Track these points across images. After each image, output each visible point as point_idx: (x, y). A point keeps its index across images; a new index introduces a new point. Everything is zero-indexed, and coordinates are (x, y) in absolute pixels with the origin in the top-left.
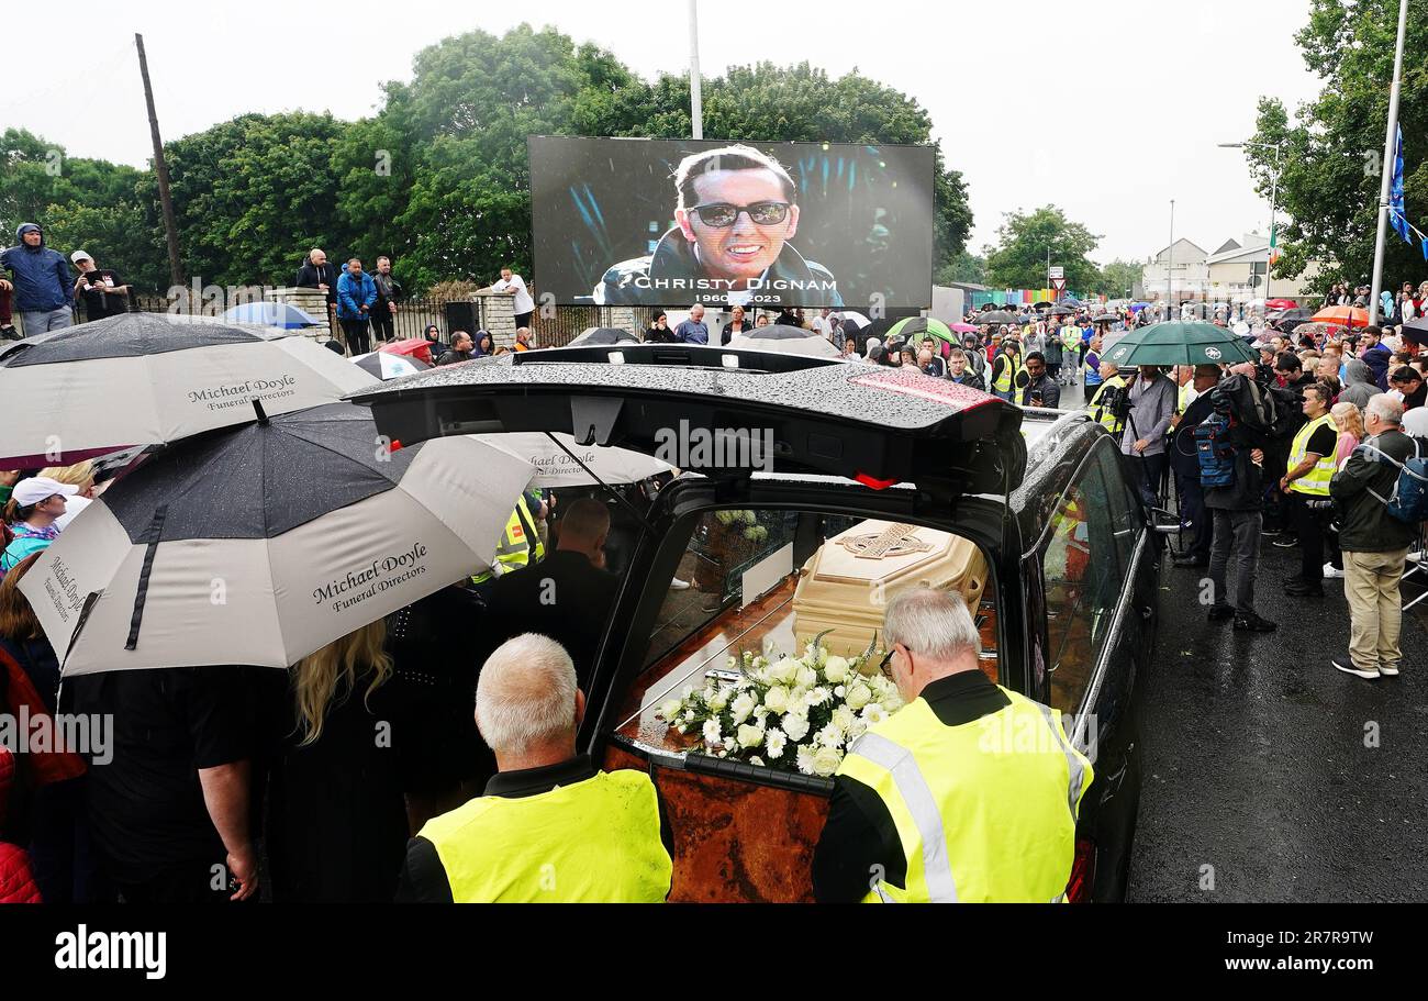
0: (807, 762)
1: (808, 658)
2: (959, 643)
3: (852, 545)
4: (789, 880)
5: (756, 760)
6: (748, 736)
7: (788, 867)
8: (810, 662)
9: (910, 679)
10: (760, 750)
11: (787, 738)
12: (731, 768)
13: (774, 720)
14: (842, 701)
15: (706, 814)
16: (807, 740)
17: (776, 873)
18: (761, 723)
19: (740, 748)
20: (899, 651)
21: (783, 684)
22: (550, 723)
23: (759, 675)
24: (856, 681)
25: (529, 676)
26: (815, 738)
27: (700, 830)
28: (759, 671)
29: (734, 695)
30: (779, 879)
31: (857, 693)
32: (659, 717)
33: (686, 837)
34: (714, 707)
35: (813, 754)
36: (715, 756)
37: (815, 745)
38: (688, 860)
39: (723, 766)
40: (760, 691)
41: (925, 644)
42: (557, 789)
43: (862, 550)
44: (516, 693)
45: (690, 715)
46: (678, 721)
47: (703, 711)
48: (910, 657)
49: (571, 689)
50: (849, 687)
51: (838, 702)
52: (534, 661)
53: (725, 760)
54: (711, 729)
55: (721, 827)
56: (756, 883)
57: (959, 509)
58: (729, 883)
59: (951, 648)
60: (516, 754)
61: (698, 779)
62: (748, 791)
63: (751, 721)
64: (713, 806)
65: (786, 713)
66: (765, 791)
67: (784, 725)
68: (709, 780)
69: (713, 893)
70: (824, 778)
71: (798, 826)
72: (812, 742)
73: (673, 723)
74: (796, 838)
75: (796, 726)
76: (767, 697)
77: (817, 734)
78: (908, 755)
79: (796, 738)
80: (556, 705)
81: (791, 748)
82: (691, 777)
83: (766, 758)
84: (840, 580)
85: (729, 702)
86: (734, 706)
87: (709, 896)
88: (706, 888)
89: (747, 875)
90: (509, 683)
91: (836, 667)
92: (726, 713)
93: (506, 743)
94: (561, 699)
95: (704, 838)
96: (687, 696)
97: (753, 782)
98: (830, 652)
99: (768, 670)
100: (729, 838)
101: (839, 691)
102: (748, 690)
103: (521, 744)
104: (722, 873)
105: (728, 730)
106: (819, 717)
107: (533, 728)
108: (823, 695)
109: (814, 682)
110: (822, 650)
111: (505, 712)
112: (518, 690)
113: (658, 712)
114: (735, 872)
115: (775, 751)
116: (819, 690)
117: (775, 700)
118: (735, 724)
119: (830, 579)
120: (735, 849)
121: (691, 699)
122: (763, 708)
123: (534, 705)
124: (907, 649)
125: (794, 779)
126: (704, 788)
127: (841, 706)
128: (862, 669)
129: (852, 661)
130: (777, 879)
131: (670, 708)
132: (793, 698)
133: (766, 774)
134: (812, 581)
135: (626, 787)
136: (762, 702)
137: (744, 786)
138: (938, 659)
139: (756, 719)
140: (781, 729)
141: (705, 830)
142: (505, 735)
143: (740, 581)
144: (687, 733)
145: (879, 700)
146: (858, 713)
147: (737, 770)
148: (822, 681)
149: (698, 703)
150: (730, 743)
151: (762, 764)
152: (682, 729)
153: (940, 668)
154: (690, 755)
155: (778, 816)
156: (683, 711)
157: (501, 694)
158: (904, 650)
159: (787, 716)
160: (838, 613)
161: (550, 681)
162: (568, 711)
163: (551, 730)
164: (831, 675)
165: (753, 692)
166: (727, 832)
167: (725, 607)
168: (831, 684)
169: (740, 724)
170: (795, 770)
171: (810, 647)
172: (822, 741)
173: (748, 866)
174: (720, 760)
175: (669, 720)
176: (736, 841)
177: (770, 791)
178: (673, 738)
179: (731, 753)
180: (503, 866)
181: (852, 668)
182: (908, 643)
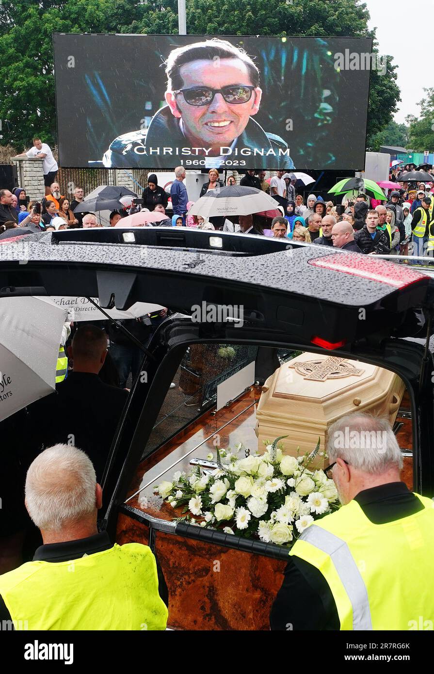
0: (266, 532)
1: (267, 456)
2: (387, 462)
3: (302, 369)
4: (251, 616)
5: (228, 530)
6: (222, 512)
7: (250, 607)
8: (269, 459)
9: (347, 484)
10: (231, 522)
11: (251, 515)
12: (209, 535)
13: (242, 502)
14: (293, 489)
15: (191, 566)
16: (266, 517)
17: (241, 611)
18: (232, 503)
19: (216, 520)
20: (340, 464)
21: (249, 475)
22: (77, 509)
23: (231, 468)
24: (304, 475)
25: (61, 475)
26: (272, 515)
27: (186, 577)
28: (231, 465)
29: (212, 481)
30: (243, 615)
31: (304, 484)
32: (156, 494)
33: (176, 581)
34: (197, 488)
35: (271, 528)
36: (197, 525)
37: (272, 521)
38: (177, 598)
39: (203, 533)
40: (232, 479)
41: (361, 461)
42: (86, 557)
43: (309, 374)
44: (52, 488)
45: (179, 494)
46: (171, 498)
47: (189, 491)
48: (348, 469)
49: (92, 484)
50: (299, 480)
51: (289, 490)
52: (64, 464)
53: (204, 529)
54: (195, 505)
55: (201, 576)
56: (227, 616)
57: (387, 348)
58: (207, 615)
59: (381, 464)
60: (54, 530)
61: (185, 541)
62: (221, 552)
63: (224, 501)
64: (196, 560)
65: (250, 496)
66: (235, 552)
67: (249, 505)
68: (193, 542)
69: (195, 622)
70: (278, 546)
71: (258, 579)
72: (270, 518)
73: (167, 499)
74: (256, 587)
75: (258, 506)
76: (237, 484)
77: (273, 513)
78: (344, 545)
79: (258, 515)
80: (82, 495)
81: (254, 522)
82: (180, 539)
83: (235, 529)
84: (292, 398)
85: (208, 486)
86: (212, 489)
87: (193, 623)
88: (190, 618)
89: (220, 611)
90: (47, 480)
91: (288, 464)
92: (205, 493)
93: (47, 523)
94: (84, 491)
95: (189, 583)
96: (177, 479)
97: (225, 546)
98: (285, 452)
99: (238, 463)
100: (207, 584)
101: (291, 482)
102: (222, 478)
103: (58, 524)
104: (203, 608)
105: (207, 507)
106: (275, 501)
107: (65, 512)
108: (278, 484)
109: (272, 475)
110: (279, 450)
111: (45, 501)
112: (53, 485)
113: (156, 490)
114: (211, 608)
115: (242, 524)
116: (275, 480)
117: (243, 486)
118: (213, 502)
119: (285, 397)
120: (212, 592)
121: (180, 481)
122: (234, 492)
123: (65, 496)
124: (346, 463)
125: (256, 545)
126: (190, 548)
127: (292, 493)
128: (309, 465)
129: (300, 459)
130: (242, 615)
131: (165, 487)
132: (255, 486)
133: (235, 540)
134: (271, 397)
135: (134, 556)
136: (232, 487)
137: (219, 548)
138: (370, 473)
139: (228, 500)
140: (247, 508)
141: (190, 577)
142: (46, 517)
143: (215, 391)
144: (177, 507)
145: (321, 490)
146: (305, 499)
147: (214, 536)
148: (278, 474)
149: (185, 484)
150: (208, 516)
151: (232, 533)
152: (174, 504)
153: (371, 480)
154: (180, 524)
155: (243, 570)
156: (174, 490)
157: (42, 488)
158: (343, 463)
159: (251, 499)
160: (290, 422)
161: (76, 478)
162: (90, 501)
163: (78, 513)
164: (285, 469)
165: (226, 479)
166: (206, 580)
167: (204, 410)
168: (285, 476)
169: (216, 503)
170: (257, 538)
171: (269, 448)
172: (278, 518)
173: (221, 604)
174: (201, 528)
175: (164, 496)
176: (213, 587)
177: (238, 552)
178: (167, 511)
179: (209, 524)
180: (50, 610)
181: (300, 464)
182: (347, 459)
